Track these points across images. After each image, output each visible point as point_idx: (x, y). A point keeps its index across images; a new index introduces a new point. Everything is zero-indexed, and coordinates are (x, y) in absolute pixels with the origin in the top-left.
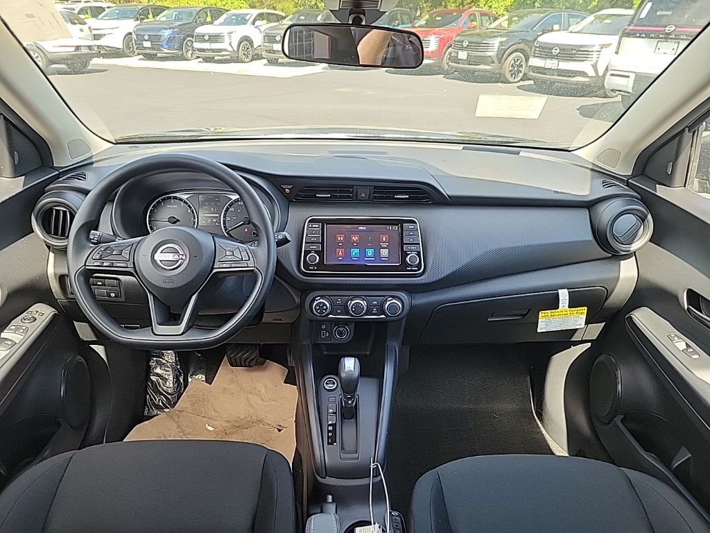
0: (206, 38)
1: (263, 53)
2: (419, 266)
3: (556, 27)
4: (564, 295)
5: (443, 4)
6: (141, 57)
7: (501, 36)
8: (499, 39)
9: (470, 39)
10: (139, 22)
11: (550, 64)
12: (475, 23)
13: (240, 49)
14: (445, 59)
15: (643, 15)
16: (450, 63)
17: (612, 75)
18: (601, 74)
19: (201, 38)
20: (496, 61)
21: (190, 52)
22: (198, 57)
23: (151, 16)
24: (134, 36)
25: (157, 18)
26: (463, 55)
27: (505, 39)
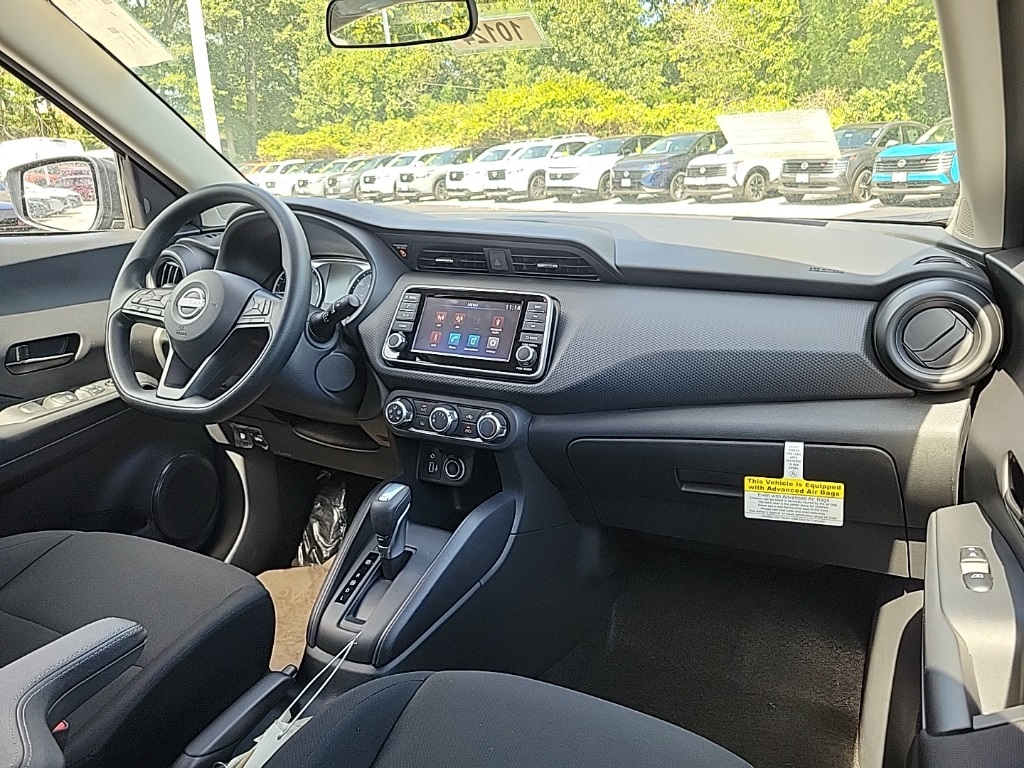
0: (703, 171)
1: (780, 187)
2: (535, 365)
4: (794, 452)
6: (619, 200)
10: (622, 157)
13: (748, 184)
19: (696, 172)
21: (680, 191)
22: (689, 197)
23: (638, 149)
24: (612, 174)
25: (645, 151)
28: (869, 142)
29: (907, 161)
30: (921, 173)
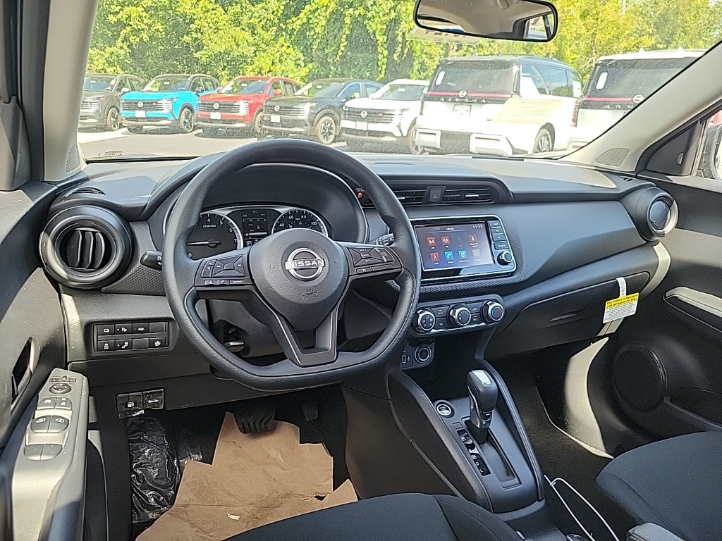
3: (357, 95)
4: (622, 282)
5: (241, 72)
7: (311, 102)
8: (308, 105)
9: (282, 104)
11: (361, 126)
12: (279, 90)
14: (257, 123)
15: (439, 82)
16: (264, 127)
17: (421, 133)
18: (405, 134)
20: (308, 123)
26: (275, 118)
27: (314, 104)
28: (109, 88)
29: (144, 103)
30: (155, 112)
